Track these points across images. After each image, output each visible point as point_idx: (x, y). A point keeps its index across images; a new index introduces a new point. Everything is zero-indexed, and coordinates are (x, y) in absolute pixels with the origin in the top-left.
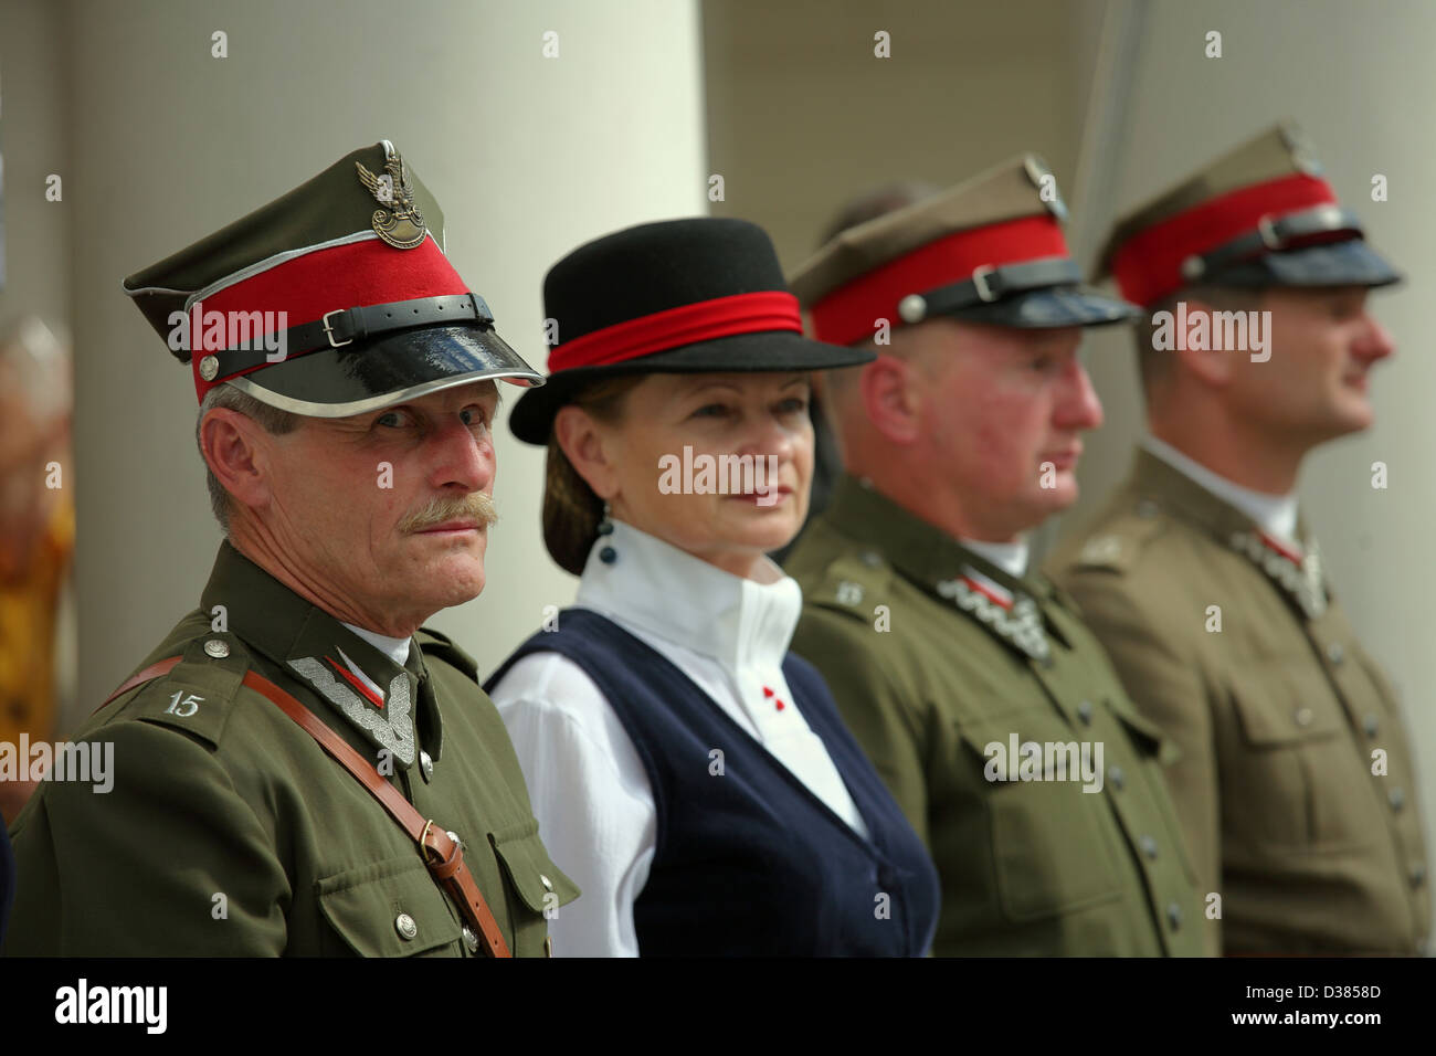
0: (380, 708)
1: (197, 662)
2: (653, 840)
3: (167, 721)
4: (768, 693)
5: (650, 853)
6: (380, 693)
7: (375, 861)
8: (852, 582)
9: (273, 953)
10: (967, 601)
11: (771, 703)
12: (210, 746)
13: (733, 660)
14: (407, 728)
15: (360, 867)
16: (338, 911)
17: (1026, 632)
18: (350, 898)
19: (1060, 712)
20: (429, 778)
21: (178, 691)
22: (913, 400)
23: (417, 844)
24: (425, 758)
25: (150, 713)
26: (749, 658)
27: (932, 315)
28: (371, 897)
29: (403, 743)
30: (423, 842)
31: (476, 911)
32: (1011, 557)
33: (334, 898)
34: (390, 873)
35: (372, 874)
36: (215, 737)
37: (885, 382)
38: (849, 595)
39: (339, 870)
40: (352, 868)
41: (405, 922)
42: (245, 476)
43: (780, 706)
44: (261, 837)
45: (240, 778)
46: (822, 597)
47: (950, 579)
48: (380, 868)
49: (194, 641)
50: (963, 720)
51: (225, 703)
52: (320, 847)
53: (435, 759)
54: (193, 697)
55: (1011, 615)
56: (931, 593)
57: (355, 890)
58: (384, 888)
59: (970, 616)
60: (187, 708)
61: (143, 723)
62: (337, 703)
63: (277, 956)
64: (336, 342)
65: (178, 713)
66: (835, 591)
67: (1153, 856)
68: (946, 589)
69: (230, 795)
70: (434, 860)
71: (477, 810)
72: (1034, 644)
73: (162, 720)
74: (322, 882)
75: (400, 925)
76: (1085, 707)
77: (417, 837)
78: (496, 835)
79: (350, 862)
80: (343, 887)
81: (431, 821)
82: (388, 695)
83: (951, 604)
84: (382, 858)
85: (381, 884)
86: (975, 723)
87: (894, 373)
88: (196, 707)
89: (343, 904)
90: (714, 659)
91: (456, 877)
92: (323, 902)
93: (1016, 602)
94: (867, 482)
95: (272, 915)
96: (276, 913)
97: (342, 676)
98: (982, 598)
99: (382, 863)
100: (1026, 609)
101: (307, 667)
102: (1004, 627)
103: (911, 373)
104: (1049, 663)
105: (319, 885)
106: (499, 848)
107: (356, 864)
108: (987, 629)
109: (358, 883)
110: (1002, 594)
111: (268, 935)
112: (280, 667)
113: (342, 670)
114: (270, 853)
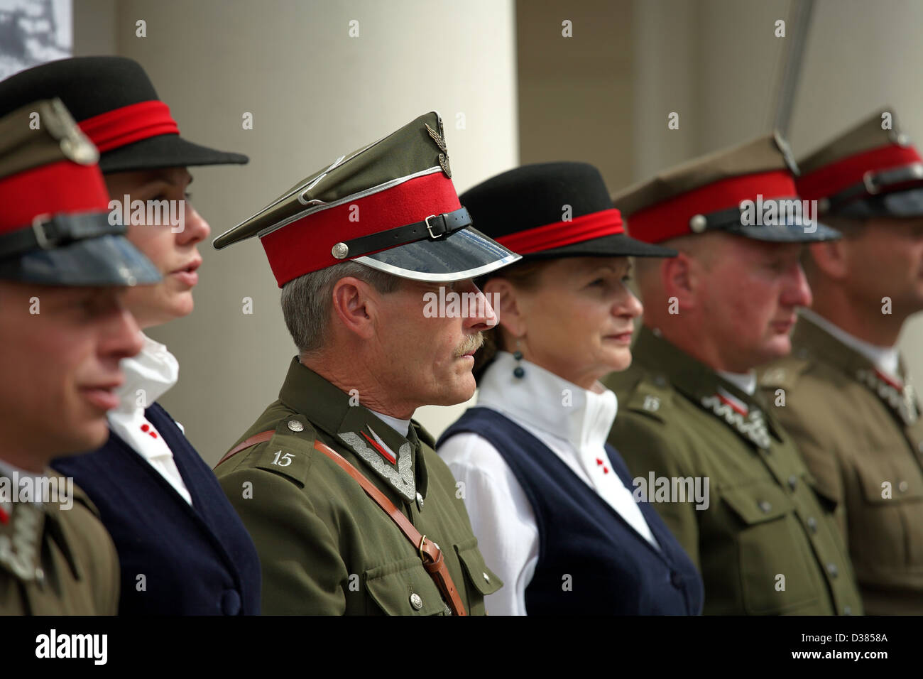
0: (393, 464)
1: (285, 434)
2: (537, 551)
3: (274, 469)
4: (599, 462)
5: (535, 560)
6: (394, 455)
7: (397, 560)
8: (653, 396)
9: (337, 613)
10: (720, 410)
11: (601, 469)
12: (300, 485)
13: (578, 441)
14: (410, 477)
15: (390, 564)
16: (376, 590)
17: (756, 431)
18: (383, 582)
19: (776, 480)
20: (421, 509)
21: (279, 451)
22: (694, 282)
23: (418, 550)
24: (419, 497)
25: (263, 464)
26: (587, 440)
27: (710, 229)
28: (396, 582)
29: (408, 486)
30: (421, 549)
31: (451, 593)
32: (748, 382)
33: (374, 582)
34: (405, 568)
35: (396, 568)
36: (303, 480)
37: (676, 269)
38: (652, 404)
39: (377, 565)
40: (384, 563)
41: (415, 599)
42: (362, 319)
43: (606, 471)
44: (331, 542)
45: (318, 506)
46: (633, 405)
47: (710, 395)
48: (400, 564)
49: (281, 421)
50: (722, 486)
51: (307, 458)
52: (366, 551)
53: (424, 498)
54: (288, 454)
55: (747, 420)
56: (699, 405)
57: (386, 578)
58: (402, 577)
59: (722, 419)
60: (285, 461)
61: (259, 470)
62: (368, 460)
63: (338, 615)
64: (434, 235)
65: (279, 463)
66: (643, 402)
67: (835, 576)
68: (707, 402)
69: (312, 515)
70: (427, 561)
71: (447, 530)
72: (762, 439)
73: (271, 468)
74: (368, 572)
75: (413, 600)
76: (793, 479)
77: (417, 545)
78: (459, 546)
79: (384, 560)
80: (380, 576)
81: (425, 536)
82: (398, 457)
83: (710, 411)
84: (401, 558)
85: (401, 575)
86: (729, 488)
87: (683, 264)
88: (290, 461)
89: (379, 585)
90: (565, 440)
91: (440, 571)
92: (368, 585)
93: (749, 412)
94: (657, 332)
95: (337, 591)
96: (340, 591)
97: (371, 445)
98: (729, 409)
99: (401, 561)
100: (755, 415)
101: (349, 438)
102: (743, 428)
103: (694, 264)
104: (768, 451)
105: (366, 574)
106: (461, 555)
107: (386, 562)
108: (733, 428)
109: (388, 573)
110: (742, 406)
111: (334, 604)
112: (333, 438)
113: (371, 440)
114: (336, 552)
